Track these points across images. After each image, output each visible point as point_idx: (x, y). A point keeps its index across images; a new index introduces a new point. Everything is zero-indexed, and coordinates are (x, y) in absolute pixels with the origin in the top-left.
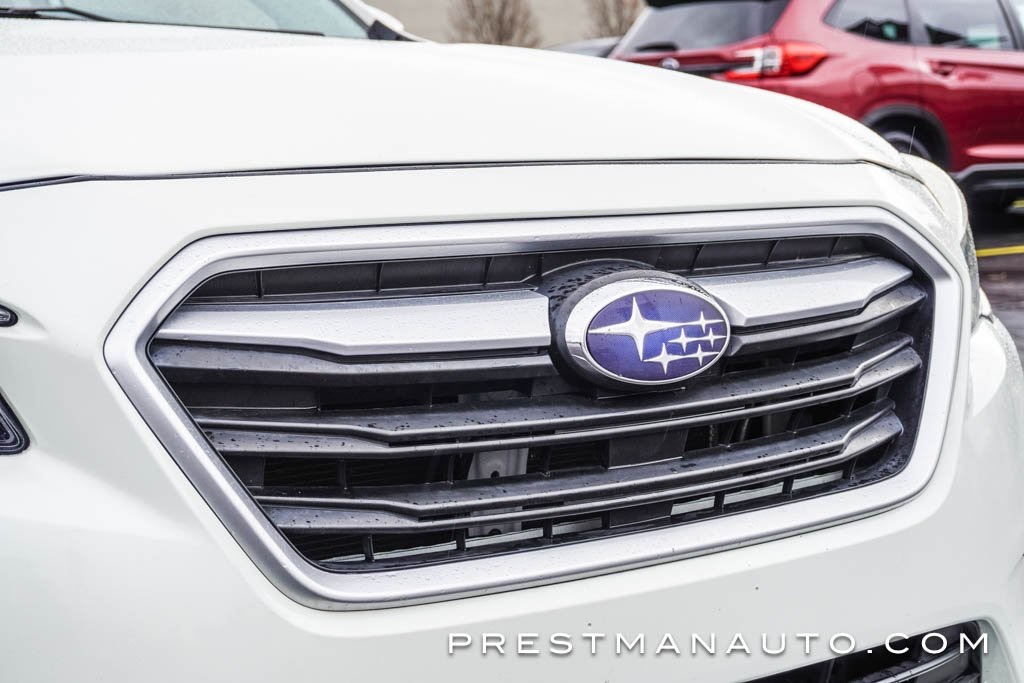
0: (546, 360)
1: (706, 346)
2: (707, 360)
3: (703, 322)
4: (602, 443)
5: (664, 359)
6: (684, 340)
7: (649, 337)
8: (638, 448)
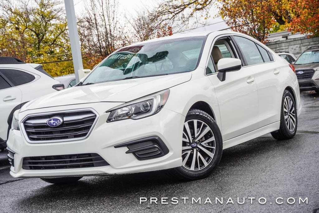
1: (58, 123)
5: (54, 124)
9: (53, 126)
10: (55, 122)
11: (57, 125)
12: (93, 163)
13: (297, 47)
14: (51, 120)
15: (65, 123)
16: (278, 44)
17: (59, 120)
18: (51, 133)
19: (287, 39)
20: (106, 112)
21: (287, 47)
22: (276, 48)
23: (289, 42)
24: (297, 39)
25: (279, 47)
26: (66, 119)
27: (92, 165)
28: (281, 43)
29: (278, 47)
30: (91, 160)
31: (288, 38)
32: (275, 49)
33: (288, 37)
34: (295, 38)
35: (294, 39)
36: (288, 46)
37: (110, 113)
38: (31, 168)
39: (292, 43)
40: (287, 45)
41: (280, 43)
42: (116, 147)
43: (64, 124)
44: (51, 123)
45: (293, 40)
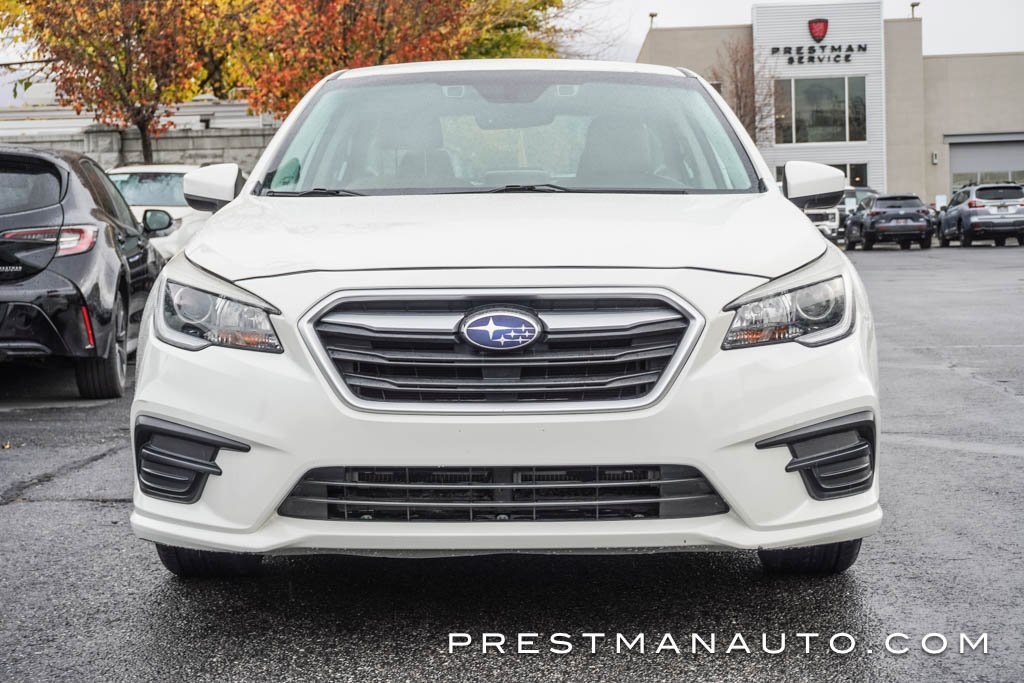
0: (453, 337)
1: (524, 337)
2: (523, 342)
3: (523, 328)
4: (479, 369)
5: (502, 340)
6: (512, 334)
7: (495, 332)
8: (495, 372)
9: (499, 344)
10: (510, 331)
11: (518, 343)
12: (658, 504)
13: (249, 155)
14: (485, 321)
15: (550, 336)
16: (192, 138)
17: (528, 324)
18: (475, 373)
19: (207, 127)
20: (725, 309)
21: (219, 152)
22: (184, 150)
23: (228, 136)
24: (251, 133)
25: (193, 149)
26: (556, 322)
27: (652, 512)
28: (202, 137)
29: (191, 147)
30: (654, 491)
31: (211, 126)
32: (181, 153)
33: (212, 121)
34: (247, 130)
35: (242, 130)
36: (223, 149)
37: (734, 312)
38: (335, 513)
39: (236, 142)
40: (220, 146)
41: (197, 137)
42: (763, 445)
43: (548, 342)
44: (487, 332)
45: (239, 133)
